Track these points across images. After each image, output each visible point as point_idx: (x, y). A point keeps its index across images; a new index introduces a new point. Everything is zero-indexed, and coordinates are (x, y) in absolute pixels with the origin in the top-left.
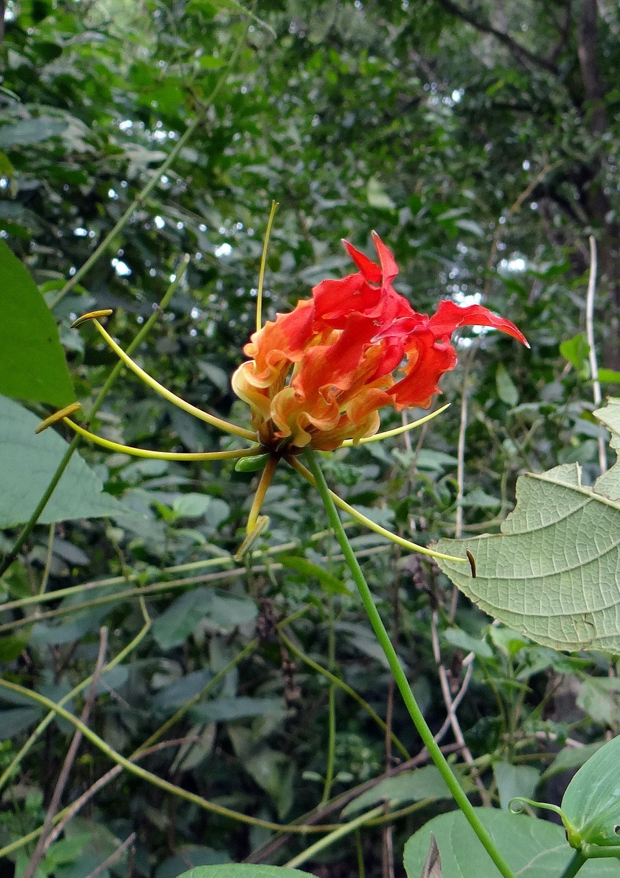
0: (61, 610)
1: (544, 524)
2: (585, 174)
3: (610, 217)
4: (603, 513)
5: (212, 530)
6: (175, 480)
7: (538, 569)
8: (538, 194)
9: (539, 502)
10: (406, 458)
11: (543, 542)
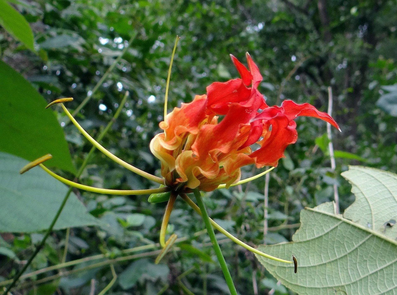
0: (75, 270)
1: (316, 236)
2: (321, 62)
3: (333, 81)
4: (349, 229)
5: (146, 231)
6: (129, 208)
7: (313, 261)
8: (300, 71)
9: (313, 223)
10: (240, 196)
11: (316, 246)
